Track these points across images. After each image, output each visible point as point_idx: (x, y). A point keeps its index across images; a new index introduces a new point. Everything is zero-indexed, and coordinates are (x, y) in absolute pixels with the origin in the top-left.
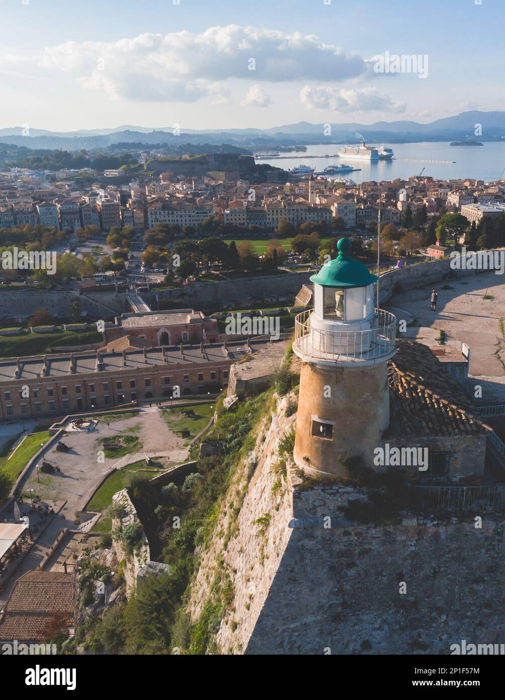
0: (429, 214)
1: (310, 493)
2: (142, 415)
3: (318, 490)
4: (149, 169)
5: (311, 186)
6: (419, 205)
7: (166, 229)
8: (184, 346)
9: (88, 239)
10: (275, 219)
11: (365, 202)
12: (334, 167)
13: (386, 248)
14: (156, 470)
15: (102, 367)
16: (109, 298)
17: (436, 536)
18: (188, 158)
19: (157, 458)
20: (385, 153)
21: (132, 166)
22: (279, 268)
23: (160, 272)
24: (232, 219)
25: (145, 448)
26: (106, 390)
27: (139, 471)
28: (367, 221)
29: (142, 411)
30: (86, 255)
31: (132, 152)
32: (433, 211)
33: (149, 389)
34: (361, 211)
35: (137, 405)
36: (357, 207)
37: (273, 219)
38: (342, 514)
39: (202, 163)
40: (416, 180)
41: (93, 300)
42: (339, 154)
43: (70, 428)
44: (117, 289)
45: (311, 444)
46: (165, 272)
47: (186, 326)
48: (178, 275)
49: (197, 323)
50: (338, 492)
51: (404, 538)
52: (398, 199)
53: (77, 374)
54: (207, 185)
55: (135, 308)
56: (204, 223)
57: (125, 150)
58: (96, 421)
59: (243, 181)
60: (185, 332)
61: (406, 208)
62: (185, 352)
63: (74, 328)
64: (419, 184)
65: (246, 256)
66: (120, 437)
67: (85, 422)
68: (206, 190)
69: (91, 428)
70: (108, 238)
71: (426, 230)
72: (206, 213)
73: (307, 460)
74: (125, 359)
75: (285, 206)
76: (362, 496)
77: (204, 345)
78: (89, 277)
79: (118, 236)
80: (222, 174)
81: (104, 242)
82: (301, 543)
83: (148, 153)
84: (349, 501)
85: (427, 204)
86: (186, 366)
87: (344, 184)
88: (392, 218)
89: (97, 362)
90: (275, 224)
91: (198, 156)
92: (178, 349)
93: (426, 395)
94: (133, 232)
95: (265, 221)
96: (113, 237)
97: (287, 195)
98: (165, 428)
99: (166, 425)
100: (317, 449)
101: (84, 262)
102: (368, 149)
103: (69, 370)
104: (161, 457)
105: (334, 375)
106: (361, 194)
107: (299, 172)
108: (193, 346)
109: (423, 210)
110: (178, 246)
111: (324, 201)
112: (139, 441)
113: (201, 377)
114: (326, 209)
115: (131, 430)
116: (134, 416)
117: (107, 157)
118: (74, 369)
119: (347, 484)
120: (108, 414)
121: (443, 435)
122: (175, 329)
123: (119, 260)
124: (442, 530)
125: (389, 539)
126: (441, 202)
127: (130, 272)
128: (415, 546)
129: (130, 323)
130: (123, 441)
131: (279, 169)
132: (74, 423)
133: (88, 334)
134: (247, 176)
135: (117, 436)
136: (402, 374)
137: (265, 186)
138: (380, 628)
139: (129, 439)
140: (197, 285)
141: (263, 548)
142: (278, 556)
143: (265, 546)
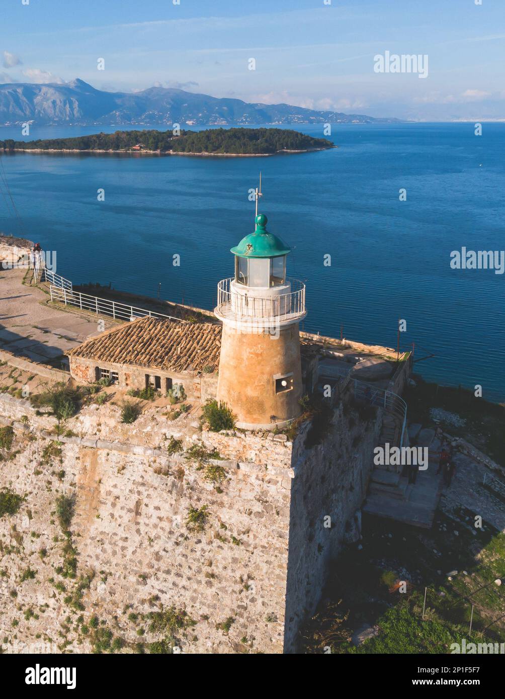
1: (297, 439)
3: (299, 434)
45: (276, 402)
50: (303, 429)
73: (273, 418)
76: (310, 425)
82: (294, 488)
105: (290, 332)
119: (307, 419)
141: (218, 536)
142: (278, 513)
143: (222, 532)
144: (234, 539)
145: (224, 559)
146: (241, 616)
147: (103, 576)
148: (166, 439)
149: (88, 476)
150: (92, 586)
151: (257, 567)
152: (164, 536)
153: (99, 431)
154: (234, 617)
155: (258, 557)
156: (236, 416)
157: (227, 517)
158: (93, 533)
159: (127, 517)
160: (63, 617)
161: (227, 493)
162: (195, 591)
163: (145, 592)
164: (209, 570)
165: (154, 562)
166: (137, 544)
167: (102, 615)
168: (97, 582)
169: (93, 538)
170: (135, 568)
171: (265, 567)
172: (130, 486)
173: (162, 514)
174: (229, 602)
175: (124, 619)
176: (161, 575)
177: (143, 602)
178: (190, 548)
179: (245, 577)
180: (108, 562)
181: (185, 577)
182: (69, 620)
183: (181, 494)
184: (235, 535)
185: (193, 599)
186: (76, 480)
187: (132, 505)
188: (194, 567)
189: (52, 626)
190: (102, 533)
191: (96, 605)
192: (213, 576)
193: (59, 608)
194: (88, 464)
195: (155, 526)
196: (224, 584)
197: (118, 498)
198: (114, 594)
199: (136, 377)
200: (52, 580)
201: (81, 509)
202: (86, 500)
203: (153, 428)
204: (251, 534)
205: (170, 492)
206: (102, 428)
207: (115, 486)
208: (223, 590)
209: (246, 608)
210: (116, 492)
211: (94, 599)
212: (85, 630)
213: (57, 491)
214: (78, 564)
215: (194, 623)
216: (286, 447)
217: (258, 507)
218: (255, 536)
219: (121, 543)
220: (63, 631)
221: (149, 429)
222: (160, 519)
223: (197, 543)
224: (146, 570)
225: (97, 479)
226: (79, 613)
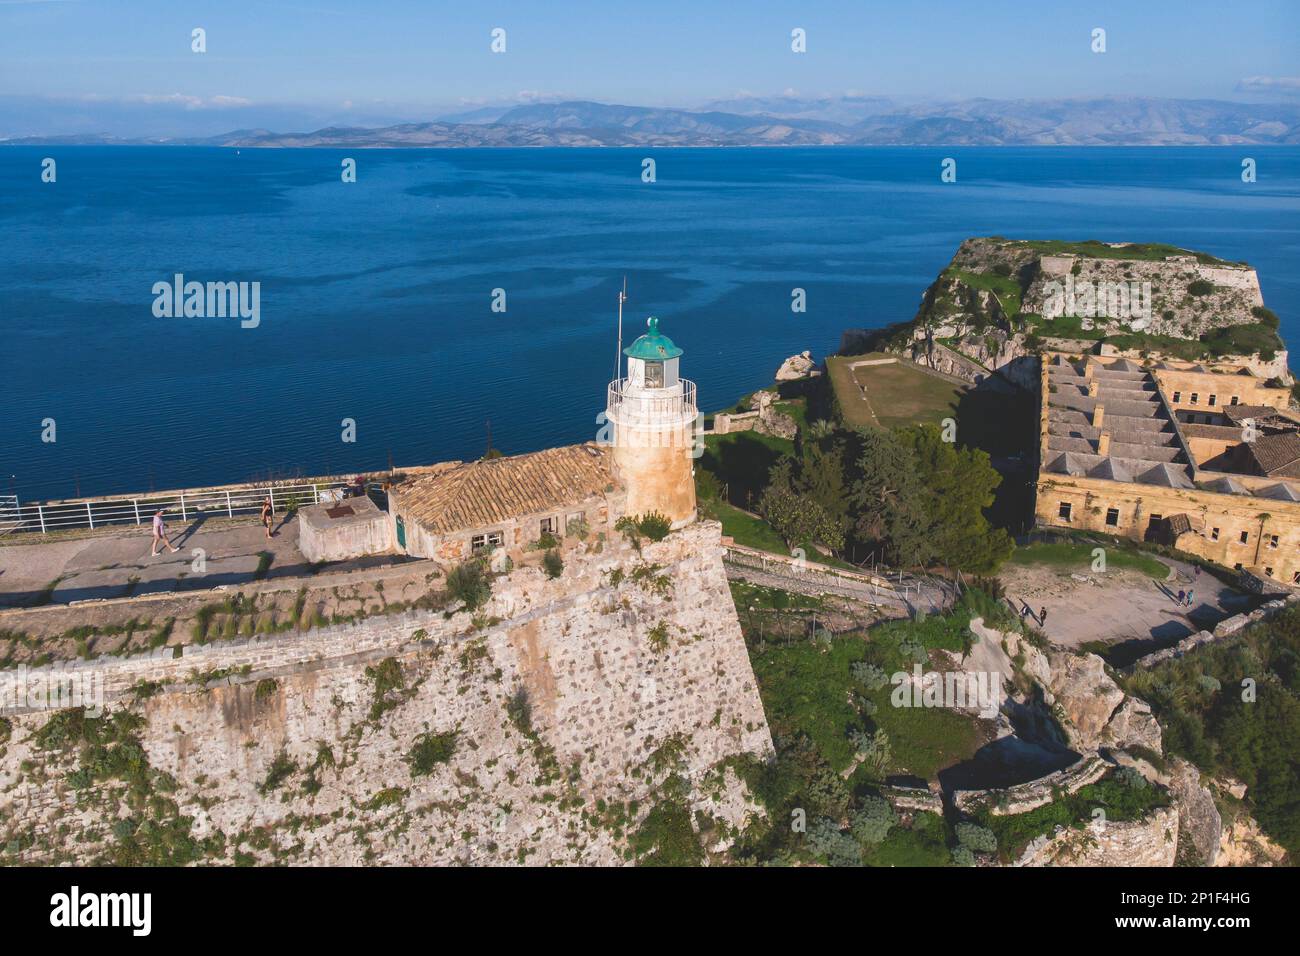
141: (682, 643)
142: (721, 593)
143: (683, 637)
144: (696, 636)
145: (694, 660)
146: (724, 702)
147: (588, 755)
148: (605, 574)
149: (530, 658)
150: (582, 772)
151: (722, 651)
152: (633, 672)
153: (528, 601)
154: (719, 707)
155: (720, 641)
156: (669, 519)
157: (683, 619)
158: (560, 714)
159: (590, 676)
160: (565, 827)
161: (675, 599)
162: (680, 707)
163: (636, 741)
164: (685, 679)
165: (634, 705)
166: (611, 698)
167: (605, 794)
168: (585, 764)
169: (563, 722)
170: (619, 723)
171: (727, 646)
172: (582, 642)
173: (624, 652)
174: (711, 696)
175: (629, 781)
176: (645, 713)
177: (638, 751)
178: (661, 670)
179: (716, 665)
180: (590, 735)
181: (667, 700)
182: (572, 824)
183: (634, 622)
184: (695, 632)
185: (682, 716)
186: (517, 671)
187: (590, 661)
188: (672, 686)
189: (556, 847)
190: (570, 710)
191: (594, 788)
192: (691, 682)
193: (556, 821)
194: (525, 646)
195: (622, 668)
196: (701, 683)
197: (574, 662)
198: (608, 763)
199: (529, 527)
200: (534, 799)
201: (536, 700)
202: (538, 686)
203: (586, 570)
204: (707, 624)
205: (624, 626)
206: (530, 595)
207: (566, 652)
208: (703, 689)
209: (725, 693)
210: (569, 657)
211: (590, 785)
212: (595, 822)
213: (499, 696)
214: (558, 760)
215: (690, 737)
216: (717, 528)
217: (704, 596)
218: (710, 624)
219: (594, 708)
220: (571, 841)
221: (582, 572)
222: (624, 658)
223: (666, 661)
224: (629, 717)
225: (542, 655)
226: (580, 809)
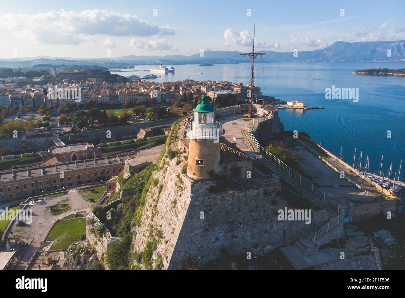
0: (194, 96)
1: (197, 184)
2: (69, 194)
3: (200, 183)
4: (57, 77)
5: (140, 84)
6: (189, 92)
7: (69, 106)
8: (86, 160)
9: (27, 112)
10: (123, 99)
11: (165, 91)
12: (148, 76)
13: (176, 111)
14: (80, 218)
15: (45, 173)
16: (42, 140)
17: (238, 197)
18: (77, 72)
19: (79, 213)
20: (171, 69)
21: (48, 76)
22: (128, 122)
23: (68, 126)
24: (102, 100)
25: (73, 208)
26: (47, 184)
27: (72, 219)
28: (167, 100)
29: (69, 192)
30: (28, 119)
31: (46, 68)
32: (195, 95)
33: (70, 182)
34: (164, 95)
35: (65, 190)
36: (162, 93)
37: (122, 99)
38: (208, 191)
39: (84, 74)
40: (186, 81)
41: (34, 141)
42: (150, 70)
43: (31, 203)
44: (46, 135)
45: (196, 168)
46: (71, 126)
47: (85, 151)
48: (78, 127)
49: (91, 149)
50: (206, 183)
51: (228, 198)
52: (180, 89)
53: (32, 177)
54: (88, 84)
55: (57, 144)
56: (88, 102)
57: (43, 68)
58: (45, 199)
59: (106, 82)
60: (85, 154)
61: (183, 93)
62: (87, 163)
63: (26, 155)
64: (188, 83)
65: (111, 117)
66: (58, 205)
67: (39, 200)
68: (88, 87)
69: (43, 203)
70: (39, 111)
71: (193, 103)
72: (89, 97)
73: (194, 174)
74: (57, 168)
75: (128, 93)
76: (214, 184)
77: (96, 159)
78: (30, 130)
79: (44, 110)
80: (95, 79)
81: (37, 113)
82: (194, 203)
83: (55, 69)
84: (210, 186)
85: (193, 92)
86: (88, 169)
87: (154, 83)
88: (178, 98)
89: (42, 171)
90: (123, 102)
91: (82, 71)
92: (84, 162)
93: (231, 150)
94: (52, 108)
95: (118, 100)
96: (41, 110)
97: (128, 88)
98: (81, 198)
99: (81, 197)
100: (198, 169)
101: (27, 123)
102: (164, 67)
103: (27, 175)
104: (82, 212)
105: (204, 142)
106: (163, 88)
107: (132, 78)
108: (91, 159)
109: (191, 94)
110: (77, 113)
111: (146, 91)
112: (69, 206)
113: (96, 174)
114: (147, 95)
115: (64, 201)
116: (65, 194)
117: (33, 72)
118: (30, 175)
119: (209, 180)
120: (51, 195)
121: (239, 161)
122: (79, 152)
123: (46, 121)
124: (240, 194)
125: (223, 199)
126: (198, 91)
127: (52, 127)
128: (232, 201)
129: (56, 151)
130: (61, 206)
131: (123, 76)
132: (33, 201)
133: (34, 158)
134: (107, 80)
135: (57, 205)
136: (222, 144)
137: (117, 84)
138: (222, 232)
139: (63, 206)
140: (88, 131)
142: (185, 210)
143: (176, 210)
145: (173, 220)
149: (167, 180)
151: (177, 227)
155: (178, 223)
161: (181, 197)
162: (166, 227)
163: (161, 223)
165: (165, 214)
166: (165, 206)
170: (162, 214)
174: (169, 235)
176: (164, 218)
177: (160, 226)
178: (171, 213)
179: (174, 229)
180: (160, 209)
181: (167, 222)
184: (177, 213)
185: (165, 230)
187: (169, 193)
188: (169, 220)
190: (163, 199)
194: (169, 176)
195: (169, 202)
198: (157, 220)
206: (173, 165)
208: (170, 230)
209: (171, 239)
216: (190, 185)
217: (183, 205)
218: (180, 215)
